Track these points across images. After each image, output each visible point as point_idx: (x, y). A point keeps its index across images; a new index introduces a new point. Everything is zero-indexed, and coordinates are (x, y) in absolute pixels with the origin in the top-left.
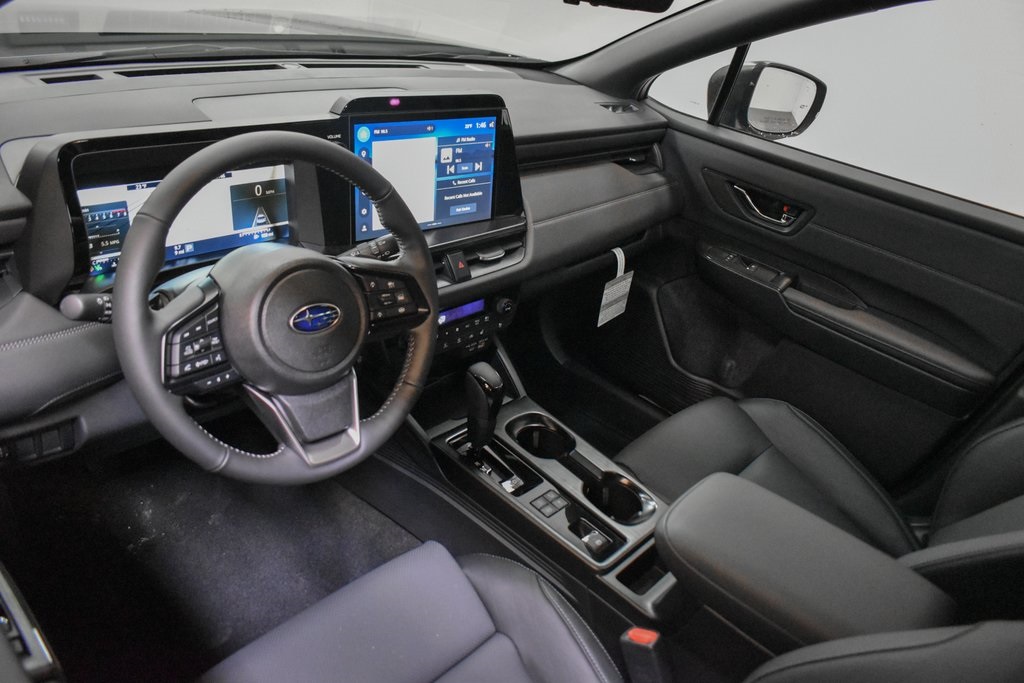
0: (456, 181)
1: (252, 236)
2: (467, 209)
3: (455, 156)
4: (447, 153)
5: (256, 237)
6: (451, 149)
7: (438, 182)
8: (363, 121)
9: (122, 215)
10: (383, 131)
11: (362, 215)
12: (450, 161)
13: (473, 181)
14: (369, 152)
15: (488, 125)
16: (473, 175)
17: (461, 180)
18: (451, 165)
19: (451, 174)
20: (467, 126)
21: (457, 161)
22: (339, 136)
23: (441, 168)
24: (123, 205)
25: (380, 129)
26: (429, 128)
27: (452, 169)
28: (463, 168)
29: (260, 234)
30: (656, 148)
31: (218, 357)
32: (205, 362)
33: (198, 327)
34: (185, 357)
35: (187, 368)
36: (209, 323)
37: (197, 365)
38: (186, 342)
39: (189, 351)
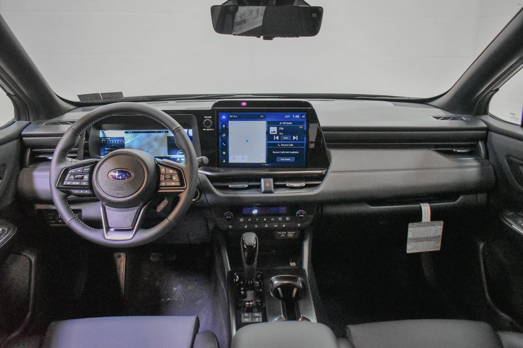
0: (280, 144)
1: (176, 159)
2: (288, 160)
3: (279, 131)
4: (273, 130)
5: (178, 159)
6: (276, 128)
7: (268, 143)
8: (224, 111)
9: (122, 142)
10: (234, 116)
11: (223, 155)
12: (276, 133)
13: (292, 145)
14: (227, 125)
15: (301, 117)
16: (291, 142)
17: (283, 144)
18: (276, 135)
19: (276, 140)
20: (286, 117)
21: (280, 134)
22: (210, 117)
23: (269, 137)
24: (123, 138)
25: (233, 115)
26: (262, 116)
27: (277, 138)
28: (285, 138)
29: (180, 158)
30: (481, 144)
31: (84, 184)
32: (78, 183)
33: (79, 170)
34: (69, 179)
35: (69, 183)
36: (85, 170)
37: (74, 183)
38: (72, 174)
39: (72, 177)
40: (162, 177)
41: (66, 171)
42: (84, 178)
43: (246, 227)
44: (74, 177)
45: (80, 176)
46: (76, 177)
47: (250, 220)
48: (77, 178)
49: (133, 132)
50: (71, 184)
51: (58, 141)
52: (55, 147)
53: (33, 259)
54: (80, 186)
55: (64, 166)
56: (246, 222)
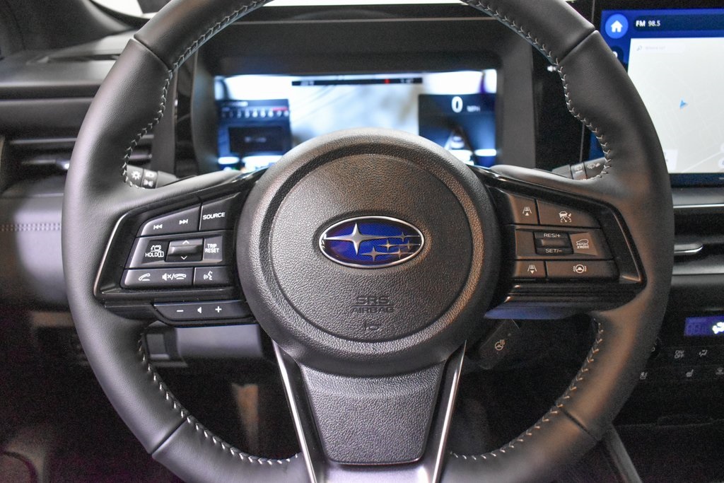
8: (618, 5)
9: (282, 115)
10: (652, 23)
24: (285, 103)
25: (647, 19)
31: (208, 276)
32: (181, 276)
33: (183, 219)
34: (146, 260)
35: (144, 278)
36: (205, 217)
37: (165, 277)
38: (154, 239)
39: (158, 251)
40: (522, 242)
41: (130, 225)
42: (206, 250)
43: (689, 374)
44: (166, 249)
45: (187, 245)
46: (173, 249)
47: (704, 353)
48: (177, 255)
49: (317, 83)
50: (155, 281)
51: (82, 112)
52: (74, 131)
53: (39, 462)
54: (191, 286)
55: (117, 204)
56: (690, 360)
